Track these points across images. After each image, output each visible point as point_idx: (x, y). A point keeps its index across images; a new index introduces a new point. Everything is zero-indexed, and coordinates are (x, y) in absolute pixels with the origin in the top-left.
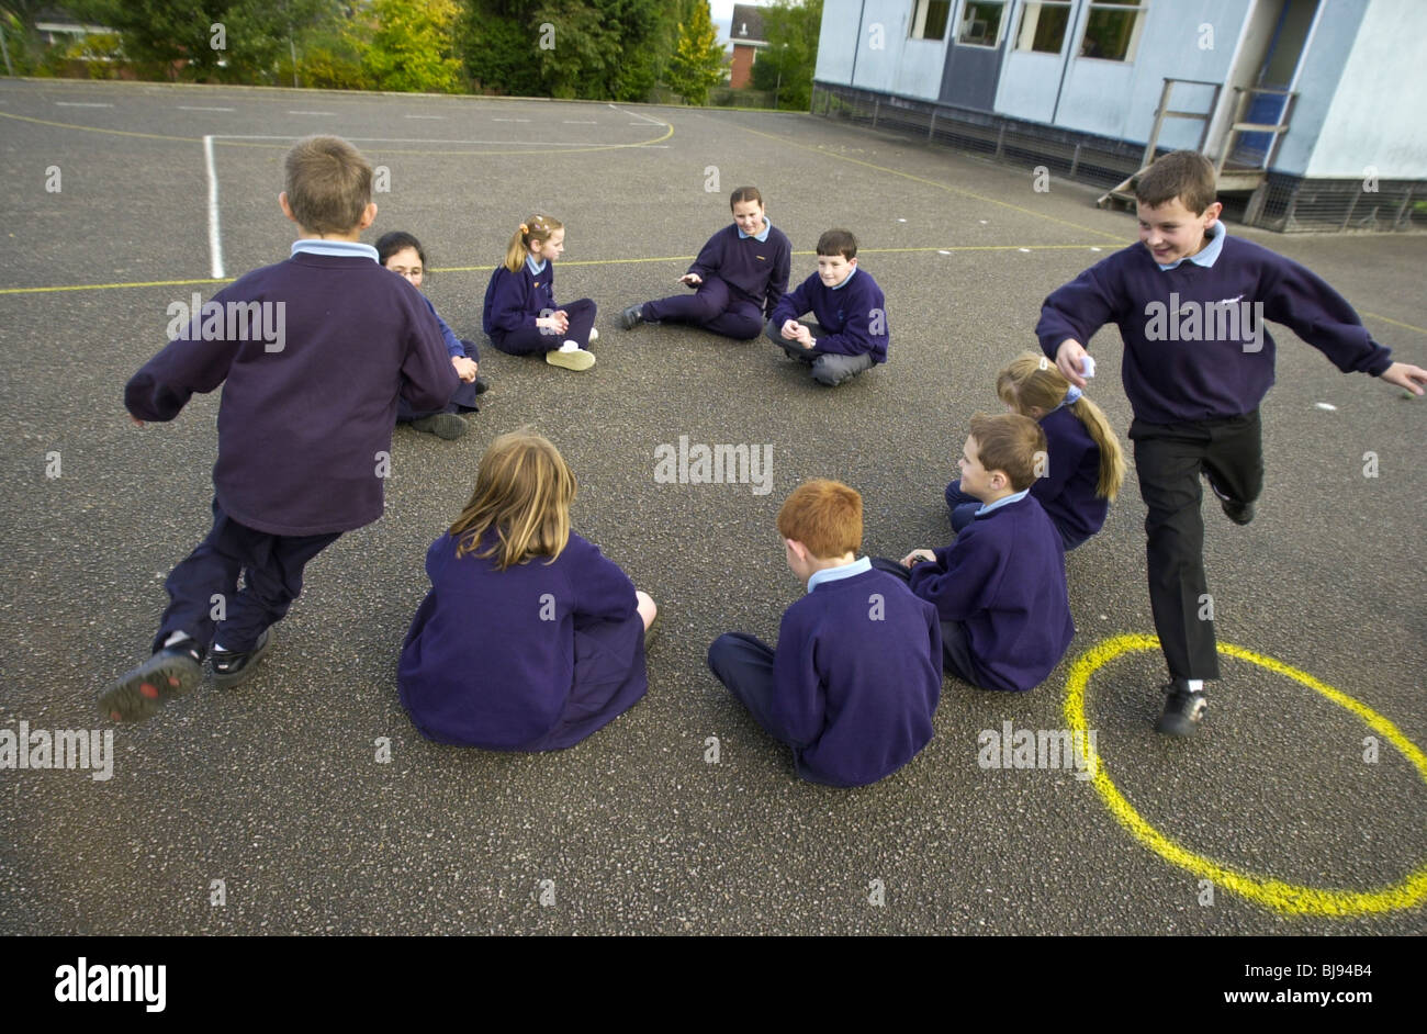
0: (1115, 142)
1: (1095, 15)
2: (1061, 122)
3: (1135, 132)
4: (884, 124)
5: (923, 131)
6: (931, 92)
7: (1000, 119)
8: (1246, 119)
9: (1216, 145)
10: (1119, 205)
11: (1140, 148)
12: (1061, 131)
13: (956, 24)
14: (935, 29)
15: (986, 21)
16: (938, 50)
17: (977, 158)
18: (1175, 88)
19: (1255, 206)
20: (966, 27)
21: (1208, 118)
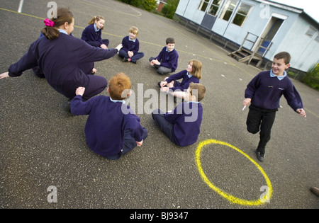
0: (235, 43)
1: (237, 15)
2: (224, 36)
3: (239, 42)
4: (188, 27)
5: (196, 31)
6: (199, 22)
7: (212, 32)
8: (262, 45)
9: (254, 49)
10: (232, 56)
11: (239, 46)
12: (224, 38)
13: (208, 9)
14: (204, 9)
15: (214, 10)
16: (203, 14)
17: (206, 39)
18: (250, 34)
19: (259, 63)
20: (210, 10)
21: (254, 43)
